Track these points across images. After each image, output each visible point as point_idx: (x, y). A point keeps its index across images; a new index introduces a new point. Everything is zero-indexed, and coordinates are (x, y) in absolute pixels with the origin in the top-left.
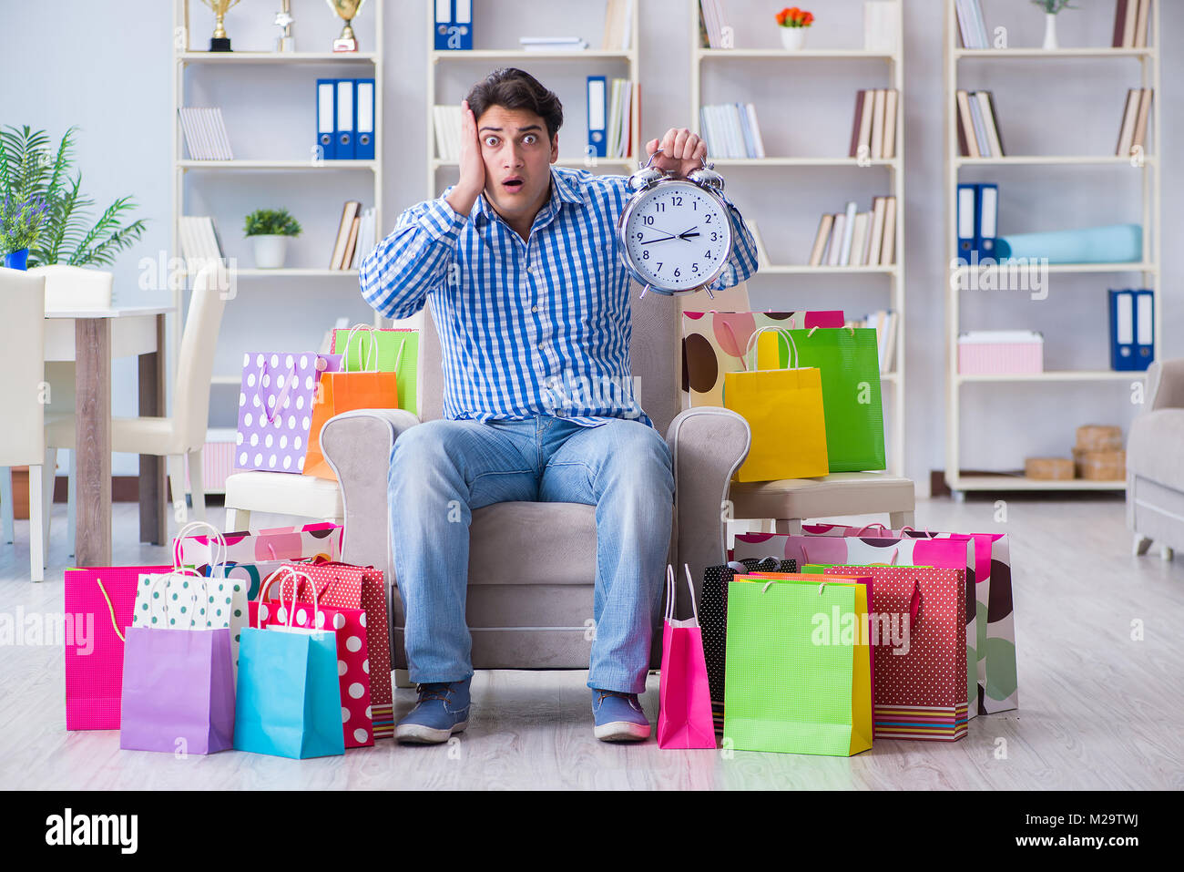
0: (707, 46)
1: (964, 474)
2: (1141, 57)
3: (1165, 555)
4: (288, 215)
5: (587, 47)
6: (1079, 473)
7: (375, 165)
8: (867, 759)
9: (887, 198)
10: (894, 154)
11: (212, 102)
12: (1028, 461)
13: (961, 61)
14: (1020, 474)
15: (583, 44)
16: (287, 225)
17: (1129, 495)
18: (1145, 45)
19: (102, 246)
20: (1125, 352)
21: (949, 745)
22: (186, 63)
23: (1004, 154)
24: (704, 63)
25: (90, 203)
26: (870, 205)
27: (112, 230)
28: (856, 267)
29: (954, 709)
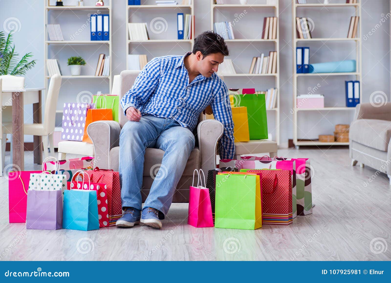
0: (216, 3)
1: (298, 140)
2: (355, 6)
3: (361, 166)
4: (82, 58)
5: (177, 4)
6: (336, 140)
7: (110, 42)
8: (260, 231)
9: (274, 52)
10: (276, 38)
11: (57, 22)
12: (320, 136)
13: (297, 8)
14: (317, 140)
15: (176, 3)
16: (81, 61)
17: (350, 147)
18: (357, 2)
19: (21, 69)
20: (351, 101)
21: (286, 226)
22: (49, 10)
23: (311, 38)
24: (215, 9)
25: (18, 55)
26: (268, 54)
27: (25, 64)
28: (264, 74)
29: (288, 215)
